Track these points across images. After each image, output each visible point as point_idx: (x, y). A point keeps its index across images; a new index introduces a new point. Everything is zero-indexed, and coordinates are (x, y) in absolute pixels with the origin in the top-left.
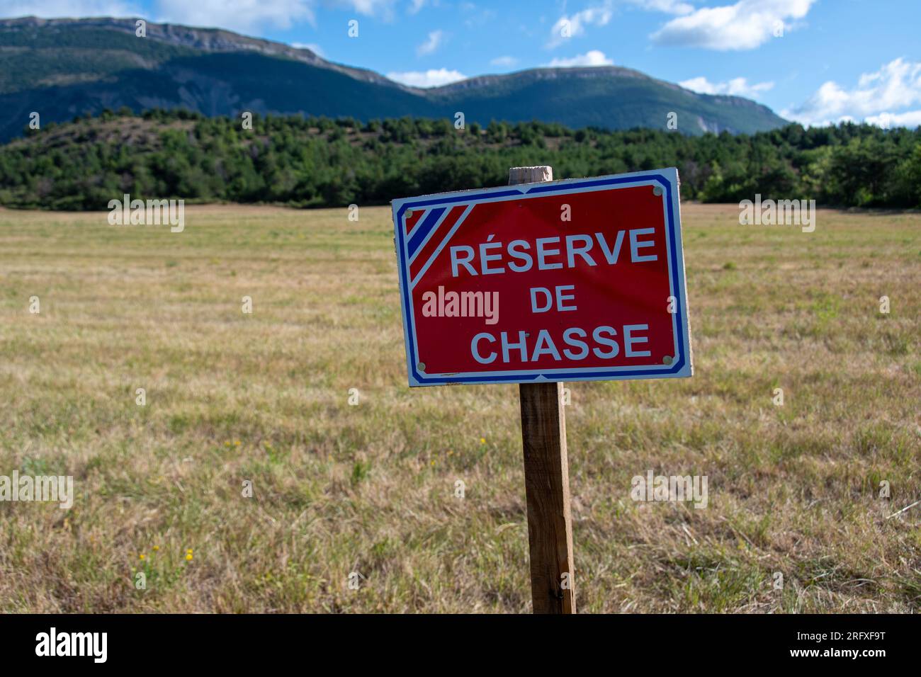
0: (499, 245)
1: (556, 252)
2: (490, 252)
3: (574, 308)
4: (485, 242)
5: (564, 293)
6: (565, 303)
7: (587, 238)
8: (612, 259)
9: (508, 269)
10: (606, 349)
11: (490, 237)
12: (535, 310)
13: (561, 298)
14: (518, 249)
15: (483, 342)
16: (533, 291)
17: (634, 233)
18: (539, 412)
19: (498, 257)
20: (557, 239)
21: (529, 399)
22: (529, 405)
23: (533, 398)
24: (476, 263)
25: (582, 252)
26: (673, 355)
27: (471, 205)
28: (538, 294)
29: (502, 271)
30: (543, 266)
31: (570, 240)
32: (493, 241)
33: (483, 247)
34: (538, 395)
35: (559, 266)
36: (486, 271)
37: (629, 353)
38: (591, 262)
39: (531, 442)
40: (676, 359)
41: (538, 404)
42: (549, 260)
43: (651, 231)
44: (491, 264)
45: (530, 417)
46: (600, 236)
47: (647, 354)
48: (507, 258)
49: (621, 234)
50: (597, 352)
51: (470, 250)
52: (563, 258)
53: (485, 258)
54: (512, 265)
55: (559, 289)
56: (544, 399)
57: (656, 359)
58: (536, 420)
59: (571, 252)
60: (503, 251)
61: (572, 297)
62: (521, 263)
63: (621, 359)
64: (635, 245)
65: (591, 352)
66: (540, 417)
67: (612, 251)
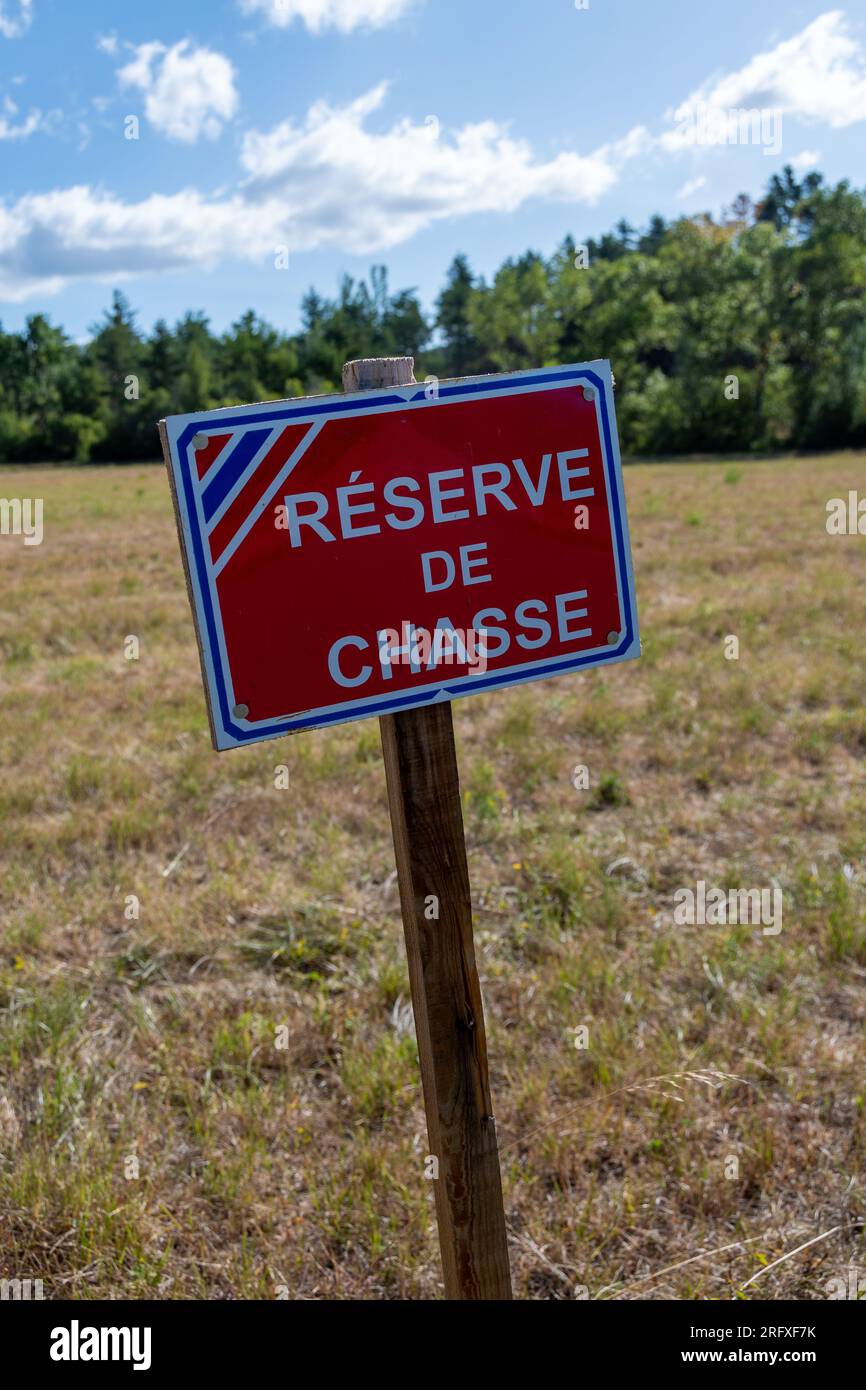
0: (369, 487)
1: (460, 493)
2: (354, 500)
3: (487, 578)
4: (346, 483)
5: (472, 556)
6: (475, 572)
7: (502, 468)
8: (537, 498)
9: (385, 526)
10: (534, 634)
11: (355, 476)
12: (430, 587)
13: (468, 565)
14: (402, 491)
15: (348, 653)
16: (426, 558)
17: (563, 457)
18: (426, 750)
19: (370, 508)
20: (459, 473)
21: (410, 734)
22: (411, 742)
23: (415, 730)
24: (332, 520)
25: (496, 490)
26: (618, 630)
27: (319, 421)
28: (433, 562)
29: (375, 529)
30: (439, 517)
31: (478, 471)
32: (360, 481)
33: (343, 493)
34: (423, 724)
35: (464, 514)
36: (348, 532)
37: (565, 636)
38: (509, 505)
39: (417, 800)
40: (623, 635)
41: (424, 738)
42: (448, 505)
43: (584, 453)
44: (358, 521)
45: (413, 761)
46: (519, 464)
47: (587, 632)
48: (384, 508)
49: (547, 459)
50: (522, 640)
51: (320, 499)
52: (468, 502)
53: (346, 511)
54: (392, 520)
55: (464, 551)
56: (433, 728)
57: (599, 639)
58: (422, 765)
59: (481, 491)
60: (376, 497)
61: (483, 561)
62: (405, 514)
63: (555, 647)
64: (566, 475)
65: (513, 642)
66: (428, 758)
67: (536, 485)
